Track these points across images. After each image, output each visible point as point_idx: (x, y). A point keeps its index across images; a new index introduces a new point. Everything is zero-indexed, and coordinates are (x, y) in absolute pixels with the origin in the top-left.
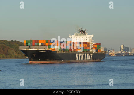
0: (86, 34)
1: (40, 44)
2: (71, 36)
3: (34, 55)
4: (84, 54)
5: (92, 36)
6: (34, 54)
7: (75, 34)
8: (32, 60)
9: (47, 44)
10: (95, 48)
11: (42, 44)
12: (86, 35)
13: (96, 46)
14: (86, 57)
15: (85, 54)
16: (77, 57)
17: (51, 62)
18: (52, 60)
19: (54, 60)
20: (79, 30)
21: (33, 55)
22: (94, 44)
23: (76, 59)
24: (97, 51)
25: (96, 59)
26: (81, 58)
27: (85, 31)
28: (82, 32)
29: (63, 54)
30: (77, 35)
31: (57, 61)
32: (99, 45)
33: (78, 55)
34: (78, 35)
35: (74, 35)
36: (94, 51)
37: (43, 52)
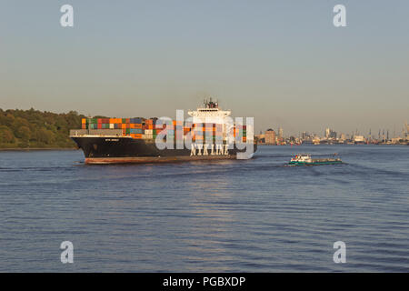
1: (112, 126)
2: (192, 113)
3: (95, 146)
7: (198, 110)
9: (124, 126)
11: (115, 125)
12: (217, 111)
20: (205, 102)
21: (93, 147)
27: (216, 104)
37: (113, 140)
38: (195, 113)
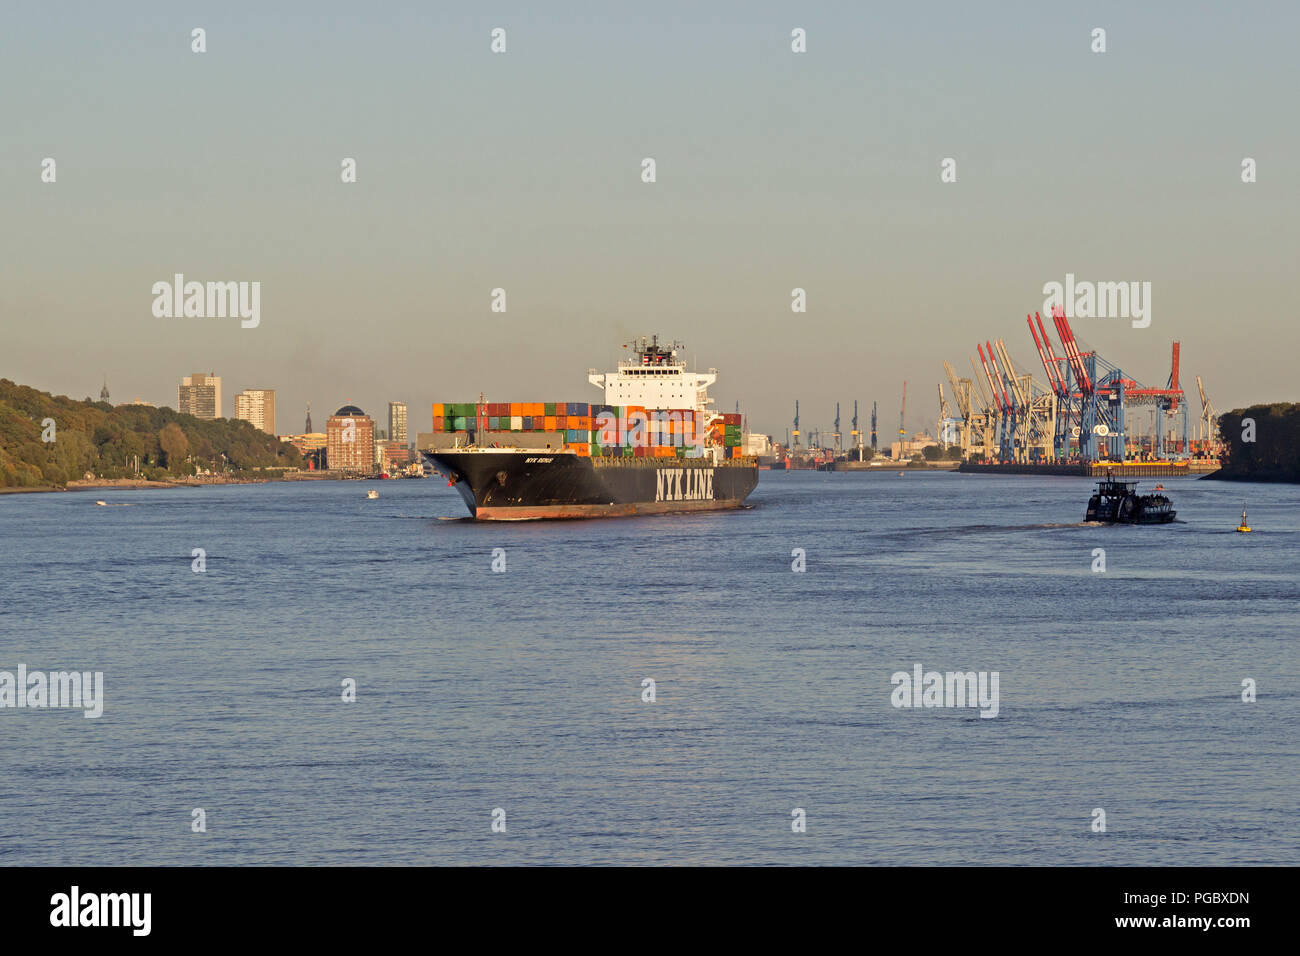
0: (679, 368)
1: (516, 423)
2: (601, 378)
3: (502, 476)
4: (685, 472)
5: (711, 379)
6: (500, 474)
7: (621, 369)
8: (489, 504)
9: (551, 423)
10: (719, 439)
11: (526, 421)
12: (677, 372)
13: (722, 430)
14: (692, 488)
15: (689, 472)
16: (660, 486)
17: (565, 514)
18: (571, 502)
19: (577, 503)
20: (639, 346)
21: (495, 480)
22: (715, 416)
23: (658, 499)
24: (728, 453)
25: (724, 498)
26: (673, 493)
27: (674, 353)
28: (656, 357)
29: (615, 470)
30: (631, 372)
31: (589, 507)
32: (733, 421)
33: (665, 476)
34: (637, 372)
35: (615, 370)
36: (718, 453)
37: (541, 460)
38: (611, 378)
